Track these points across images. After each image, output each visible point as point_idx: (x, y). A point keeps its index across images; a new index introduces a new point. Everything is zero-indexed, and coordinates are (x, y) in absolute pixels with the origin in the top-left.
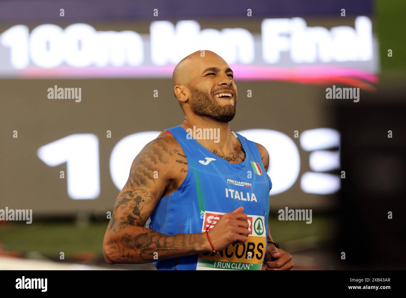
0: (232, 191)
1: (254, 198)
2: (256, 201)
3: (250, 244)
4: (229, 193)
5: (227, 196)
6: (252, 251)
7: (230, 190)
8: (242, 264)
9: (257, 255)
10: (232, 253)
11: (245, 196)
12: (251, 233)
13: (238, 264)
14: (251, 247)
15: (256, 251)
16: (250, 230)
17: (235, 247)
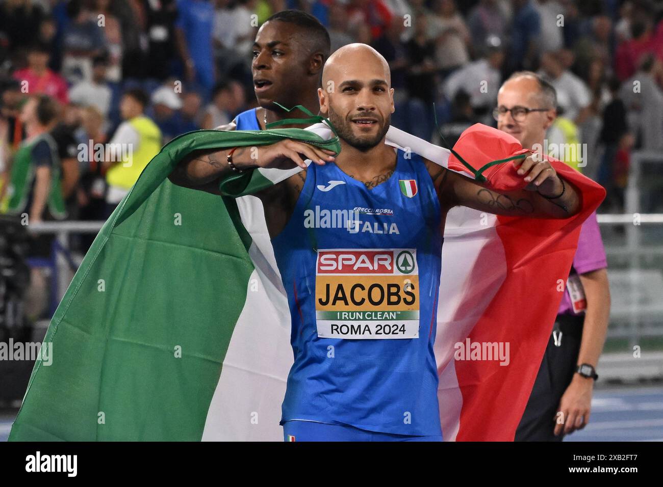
3: (390, 286)
6: (396, 294)
8: (383, 313)
9: (405, 299)
10: (363, 300)
12: (391, 271)
13: (376, 313)
14: (394, 290)
15: (402, 294)
16: (389, 268)
17: (366, 291)
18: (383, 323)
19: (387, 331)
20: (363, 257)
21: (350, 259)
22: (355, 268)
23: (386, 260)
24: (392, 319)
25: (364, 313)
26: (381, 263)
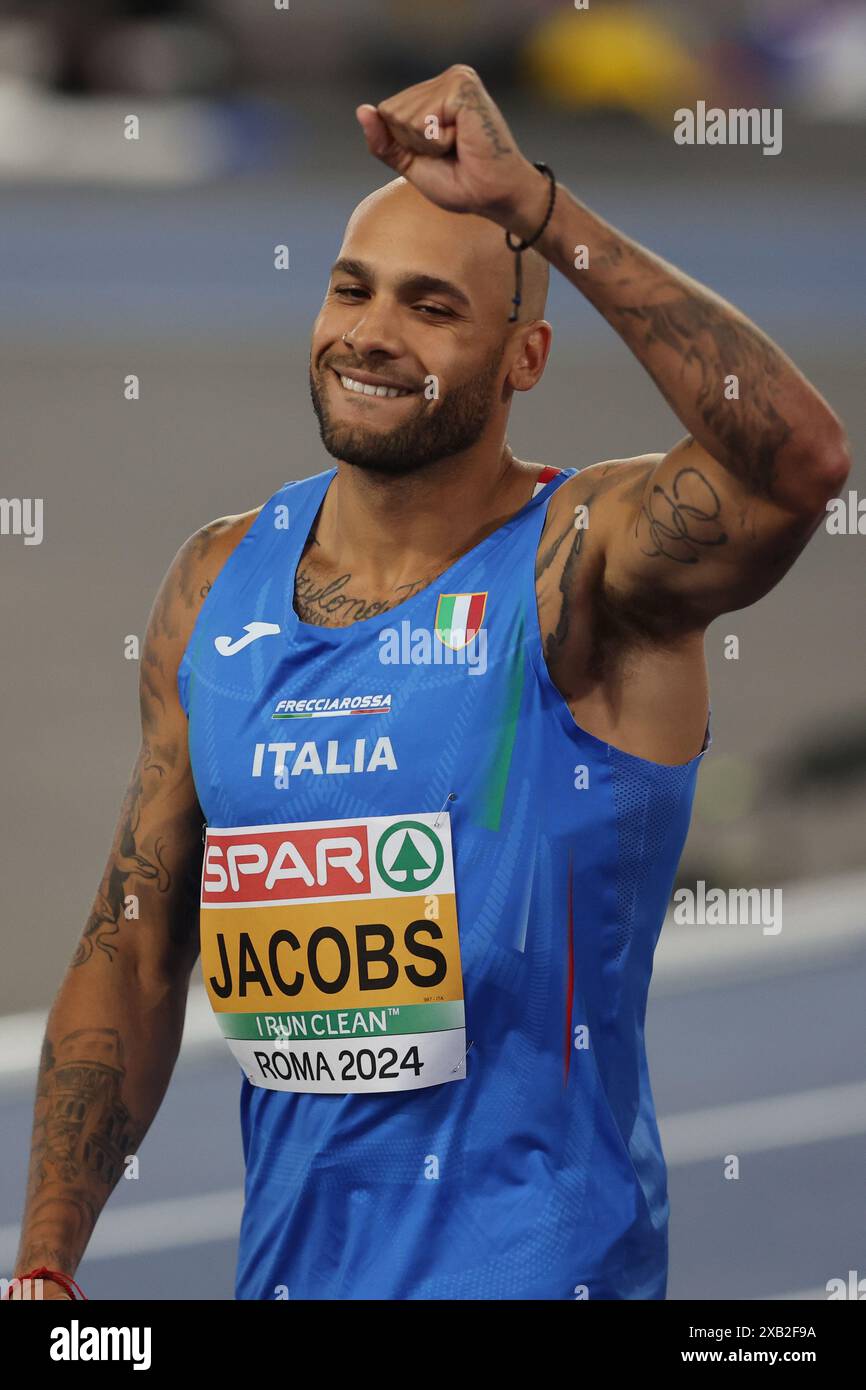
0: (281, 749)
1: (385, 755)
2: (392, 765)
3: (363, 932)
4: (270, 758)
5: (257, 772)
6: (384, 955)
7: (272, 747)
8: (352, 1013)
9: (411, 971)
10: (300, 977)
11: (345, 757)
12: (365, 887)
13: (334, 1014)
14: (375, 943)
15: (401, 954)
16: (358, 877)
17: (303, 950)
18: (355, 1045)
19: (367, 1070)
20: (287, 849)
21: (254, 859)
22: (269, 884)
23: (347, 852)
24: (378, 1033)
25: (308, 1016)
26: (336, 862)
